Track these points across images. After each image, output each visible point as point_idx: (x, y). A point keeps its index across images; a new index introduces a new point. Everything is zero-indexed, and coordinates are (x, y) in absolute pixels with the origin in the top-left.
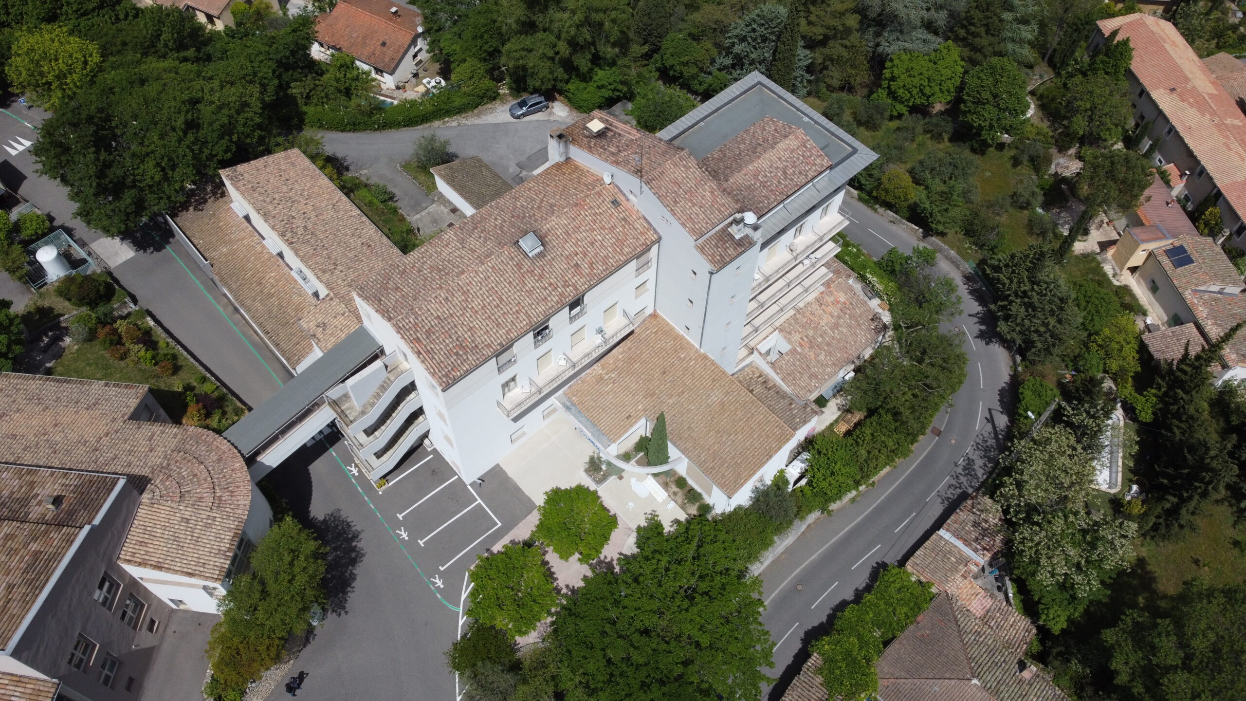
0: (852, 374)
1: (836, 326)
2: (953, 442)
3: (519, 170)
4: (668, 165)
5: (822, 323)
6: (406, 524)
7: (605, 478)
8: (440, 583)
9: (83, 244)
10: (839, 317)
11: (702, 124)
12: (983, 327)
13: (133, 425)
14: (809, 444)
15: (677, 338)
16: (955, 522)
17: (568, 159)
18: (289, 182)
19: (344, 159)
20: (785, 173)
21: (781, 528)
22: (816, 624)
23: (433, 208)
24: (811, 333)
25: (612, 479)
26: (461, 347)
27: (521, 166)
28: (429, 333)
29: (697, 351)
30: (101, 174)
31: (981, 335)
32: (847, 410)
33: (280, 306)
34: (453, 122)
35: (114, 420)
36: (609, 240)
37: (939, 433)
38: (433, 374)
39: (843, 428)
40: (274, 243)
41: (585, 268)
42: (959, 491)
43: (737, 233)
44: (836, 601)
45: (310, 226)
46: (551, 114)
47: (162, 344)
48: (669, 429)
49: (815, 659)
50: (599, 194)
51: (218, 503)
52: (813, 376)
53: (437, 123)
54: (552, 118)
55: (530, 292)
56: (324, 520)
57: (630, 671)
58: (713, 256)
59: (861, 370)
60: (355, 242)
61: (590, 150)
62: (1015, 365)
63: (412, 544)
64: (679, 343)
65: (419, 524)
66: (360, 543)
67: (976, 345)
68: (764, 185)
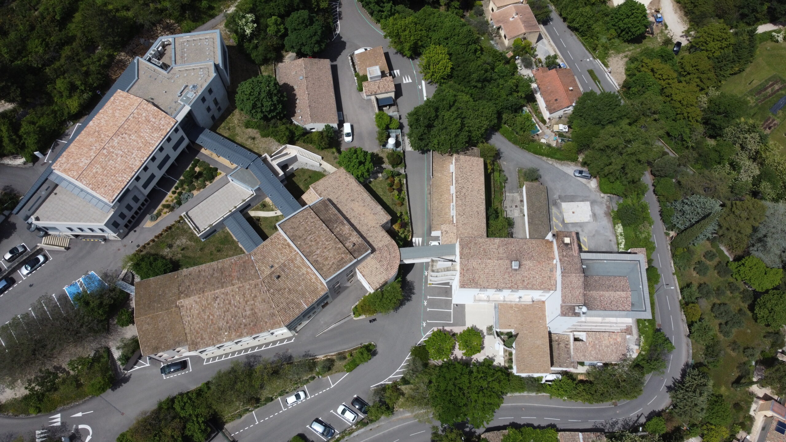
0: (601, 364)
1: (608, 347)
2: (618, 412)
3: (558, 198)
4: (574, 275)
5: (604, 342)
6: (429, 301)
7: (491, 334)
8: (424, 325)
9: (403, 135)
10: (612, 345)
12: (672, 385)
13: (381, 229)
14: (564, 373)
15: (544, 315)
16: (588, 435)
17: (552, 242)
18: (472, 172)
19: (502, 153)
20: (611, 302)
21: (529, 390)
22: (518, 423)
23: (516, 195)
24: (597, 342)
25: (492, 336)
26: (473, 280)
28: (468, 269)
29: (546, 324)
31: (669, 389)
32: (588, 374)
33: (441, 209)
34: (550, 161)
35: (378, 223)
36: (540, 280)
37: (616, 405)
38: (460, 282)
39: (580, 378)
40: (453, 189)
41: (526, 283)
42: (603, 427)
43: (577, 310)
44: (530, 422)
45: (466, 194)
46: (589, 183)
47: (403, 192)
48: (517, 339)
49: (506, 432)
51: (387, 269)
52: (584, 356)
53: (544, 158)
55: (504, 278)
56: (408, 282)
57: (449, 395)
58: (563, 311)
59: (606, 365)
60: (475, 209)
61: (559, 247)
62: (667, 408)
63: (425, 308)
64: (543, 317)
65: (432, 304)
66: (413, 296)
67: (663, 388)
68: (601, 301)
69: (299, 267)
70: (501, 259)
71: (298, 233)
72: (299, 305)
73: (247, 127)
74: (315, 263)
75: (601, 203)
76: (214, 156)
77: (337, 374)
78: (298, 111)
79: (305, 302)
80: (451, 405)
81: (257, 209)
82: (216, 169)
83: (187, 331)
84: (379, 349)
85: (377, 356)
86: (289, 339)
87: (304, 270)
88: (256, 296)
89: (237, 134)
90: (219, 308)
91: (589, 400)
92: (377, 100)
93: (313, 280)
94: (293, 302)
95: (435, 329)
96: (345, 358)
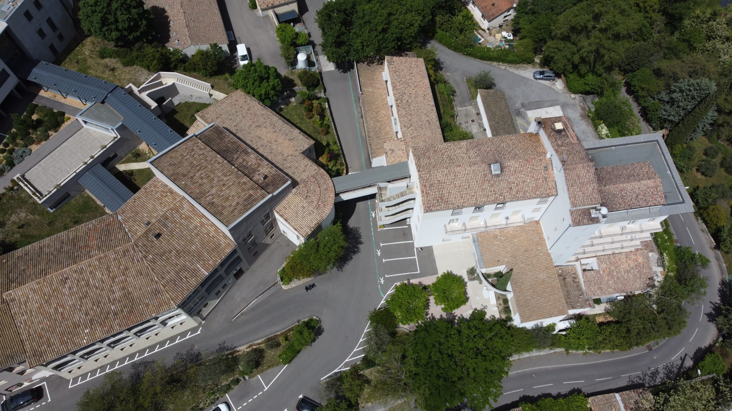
0: (623, 298)
1: (628, 272)
2: (655, 358)
3: (521, 106)
4: (580, 166)
5: (622, 267)
6: (383, 249)
7: (474, 279)
8: (382, 282)
9: (316, 54)
10: (632, 268)
11: (614, 148)
12: (713, 312)
13: (302, 156)
14: (578, 317)
15: (542, 239)
16: (627, 395)
17: (537, 134)
18: (412, 75)
19: (442, 63)
20: (637, 196)
21: (539, 347)
22: (531, 395)
23: (470, 108)
24: (613, 268)
25: (476, 282)
26: (441, 198)
27: (523, 105)
28: (431, 185)
29: (547, 250)
30: (338, 37)
31: (709, 315)
32: (607, 312)
33: (380, 128)
34: (503, 66)
35: (296, 150)
36: (533, 184)
37: (650, 349)
38: (424, 204)
39: (600, 320)
40: (391, 100)
41: (514, 192)
42: (641, 382)
43: (594, 214)
44: (547, 392)
45: (410, 101)
46: (554, 84)
47: (326, 118)
48: (513, 277)
50: (541, 160)
51: (318, 207)
52: (600, 288)
53: (495, 64)
54: (553, 87)
55: (483, 190)
56: (351, 229)
57: (436, 368)
58: (575, 219)
59: (628, 298)
60: (424, 118)
61: (549, 136)
62: (716, 341)
63: (380, 259)
64: (541, 242)
65: (387, 252)
66: (361, 246)
67: (702, 318)
68: (622, 197)
69: (188, 218)
70: (474, 164)
71: (181, 170)
72: (195, 272)
73: (103, 57)
74: (210, 207)
75: (574, 105)
76: (59, 98)
77: (270, 370)
78: (173, 34)
79: (204, 266)
80: (441, 382)
81: (128, 161)
82: (63, 114)
83: (24, 337)
84: (325, 325)
85: (324, 334)
86: (194, 330)
87: (197, 221)
88: (127, 269)
89: (89, 67)
90: (71, 294)
91: (620, 347)
92: (277, 15)
93: (213, 233)
94: (185, 268)
95: (398, 284)
96: (278, 345)
